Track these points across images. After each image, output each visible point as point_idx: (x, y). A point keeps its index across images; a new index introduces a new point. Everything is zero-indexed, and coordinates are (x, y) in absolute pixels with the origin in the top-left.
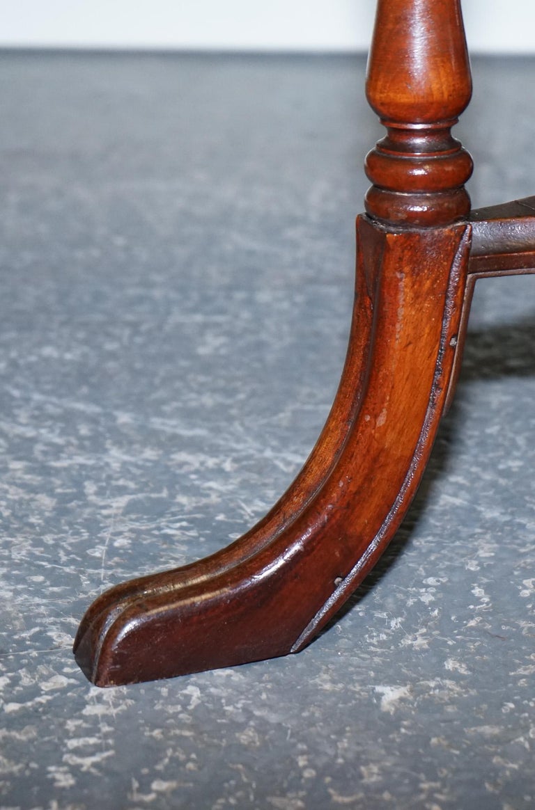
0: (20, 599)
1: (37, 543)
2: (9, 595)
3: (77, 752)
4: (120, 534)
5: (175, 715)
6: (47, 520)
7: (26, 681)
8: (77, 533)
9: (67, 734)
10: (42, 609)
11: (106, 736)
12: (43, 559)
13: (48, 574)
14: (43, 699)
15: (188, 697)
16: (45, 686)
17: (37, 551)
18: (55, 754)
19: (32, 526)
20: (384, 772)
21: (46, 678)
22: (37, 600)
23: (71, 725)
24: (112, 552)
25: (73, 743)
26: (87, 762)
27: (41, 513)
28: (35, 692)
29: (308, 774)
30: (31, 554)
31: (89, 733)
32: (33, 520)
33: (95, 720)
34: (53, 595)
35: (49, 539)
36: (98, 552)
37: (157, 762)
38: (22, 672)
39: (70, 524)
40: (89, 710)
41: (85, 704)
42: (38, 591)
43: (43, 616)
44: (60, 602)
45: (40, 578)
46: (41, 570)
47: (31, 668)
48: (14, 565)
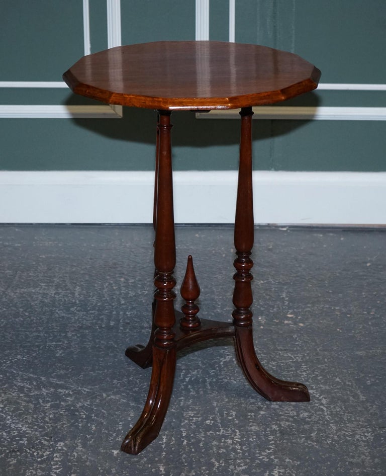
0: (33, 433)
1: (33, 417)
2: (30, 432)
3: (55, 469)
4: (51, 414)
5: (73, 459)
6: (33, 411)
7: (40, 453)
8: (41, 414)
9: (52, 465)
10: (39, 435)
11: (60, 465)
12: (35, 422)
13: (37, 425)
14: (45, 457)
15: (74, 455)
16: (45, 454)
17: (33, 420)
18: (50, 469)
19: (30, 412)
20: (116, 470)
21: (44, 452)
22: (37, 433)
23: (52, 463)
24: (50, 419)
25: (54, 467)
26: (58, 471)
27: (31, 409)
28: (42, 456)
29: (101, 471)
30: (32, 421)
31: (57, 464)
32: (30, 411)
33: (56, 461)
34: (40, 432)
35: (35, 416)
36: (47, 419)
37: (71, 470)
38: (39, 451)
39: (39, 412)
40: (55, 459)
41: (54, 458)
42: (36, 430)
43: (39, 437)
44: (42, 433)
45: (36, 427)
46: (35, 425)
47: (41, 451)
48: (29, 424)
